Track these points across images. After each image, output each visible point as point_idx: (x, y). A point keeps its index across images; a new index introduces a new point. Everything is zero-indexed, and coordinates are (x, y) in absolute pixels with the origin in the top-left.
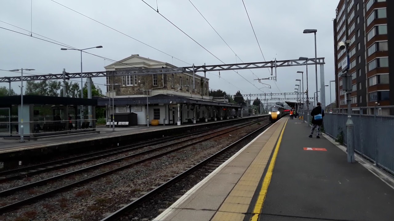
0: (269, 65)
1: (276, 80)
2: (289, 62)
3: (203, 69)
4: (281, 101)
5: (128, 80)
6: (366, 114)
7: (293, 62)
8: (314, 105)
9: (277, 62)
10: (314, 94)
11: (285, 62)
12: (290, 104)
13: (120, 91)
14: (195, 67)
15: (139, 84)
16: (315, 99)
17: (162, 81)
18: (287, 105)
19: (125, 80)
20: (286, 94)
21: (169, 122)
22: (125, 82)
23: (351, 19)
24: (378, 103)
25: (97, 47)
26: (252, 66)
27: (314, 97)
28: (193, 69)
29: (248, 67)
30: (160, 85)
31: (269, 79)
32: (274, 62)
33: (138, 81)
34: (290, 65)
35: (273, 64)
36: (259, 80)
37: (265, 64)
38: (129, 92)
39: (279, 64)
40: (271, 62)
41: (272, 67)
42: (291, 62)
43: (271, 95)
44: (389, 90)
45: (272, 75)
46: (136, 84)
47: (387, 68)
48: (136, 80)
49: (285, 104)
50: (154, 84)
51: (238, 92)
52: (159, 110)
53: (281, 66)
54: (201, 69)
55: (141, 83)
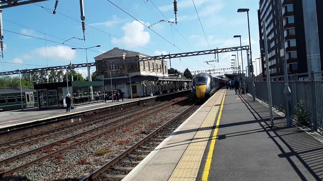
0: (213, 52)
1: (218, 62)
2: (226, 50)
3: (169, 57)
4: (221, 75)
5: (113, 67)
6: (281, 81)
7: (229, 49)
8: (246, 76)
9: (218, 49)
10: (246, 67)
11: (223, 49)
12: (227, 76)
13: (107, 75)
14: (163, 56)
15: (121, 69)
16: (246, 71)
17: (137, 66)
18: (225, 77)
19: (110, 66)
20: (225, 69)
21: (144, 95)
22: (110, 68)
23: (270, 11)
24: (290, 72)
25: (97, 46)
26: (201, 53)
27: (246, 70)
28: (162, 57)
29: (199, 54)
30: (135, 69)
31: (213, 61)
32: (216, 50)
33: (120, 67)
34: (227, 51)
35: (216, 51)
36: (207, 62)
37: (210, 52)
38: (113, 75)
39: (219, 51)
40: (215, 50)
41: (215, 53)
42: (227, 49)
43: (214, 71)
44: (297, 63)
45: (215, 58)
46: (118, 68)
47: (295, 47)
48: (118, 66)
49: (224, 76)
50: (131, 68)
51: (187, 69)
52: (136, 86)
53: (221, 52)
54: (167, 57)
55: (122, 68)
